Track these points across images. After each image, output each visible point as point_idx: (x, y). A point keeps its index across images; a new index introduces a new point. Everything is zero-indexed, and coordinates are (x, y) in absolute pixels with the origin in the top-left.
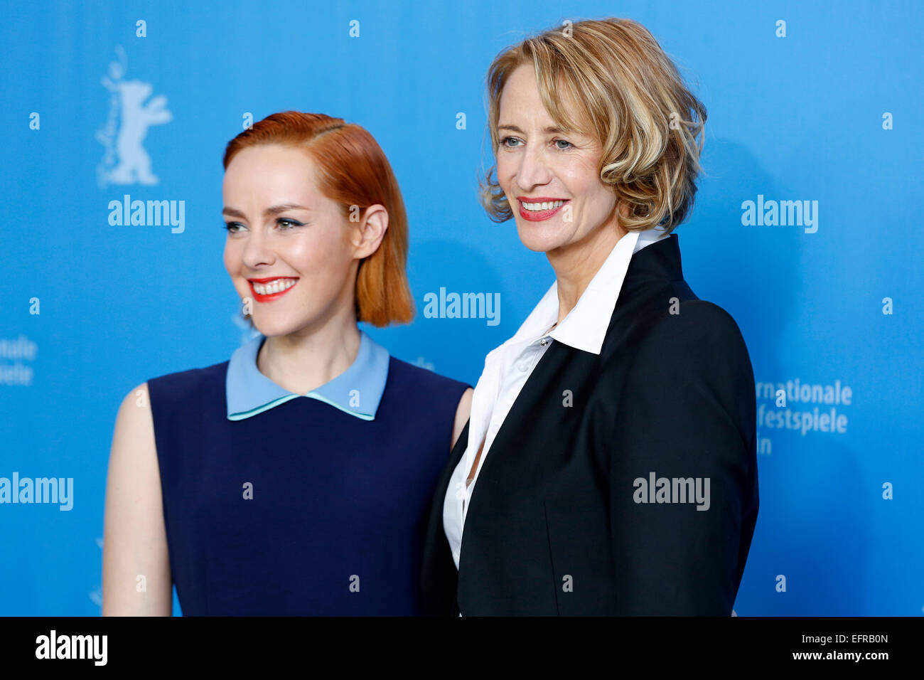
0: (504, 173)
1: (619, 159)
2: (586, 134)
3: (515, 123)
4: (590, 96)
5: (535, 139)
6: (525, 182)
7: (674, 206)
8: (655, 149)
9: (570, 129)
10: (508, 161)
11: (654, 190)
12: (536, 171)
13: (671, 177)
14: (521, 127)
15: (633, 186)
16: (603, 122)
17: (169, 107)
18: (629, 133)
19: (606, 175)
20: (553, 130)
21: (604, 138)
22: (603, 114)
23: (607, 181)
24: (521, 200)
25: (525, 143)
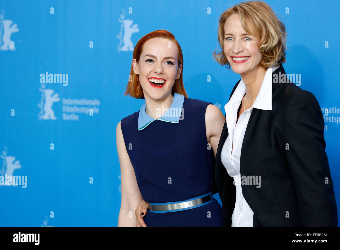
0: (226, 50)
1: (265, 43)
2: (255, 36)
3: (231, 33)
4: (256, 23)
5: (238, 38)
6: (236, 51)
7: (278, 59)
8: (275, 42)
9: (250, 34)
10: (228, 45)
11: (273, 55)
12: (239, 47)
13: (278, 51)
14: (234, 34)
15: (267, 53)
16: (260, 31)
17: (138, 27)
18: (268, 35)
19: (261, 49)
20: (244, 35)
21: (261, 37)
22: (261, 29)
23: (261, 51)
24: (232, 57)
25: (235, 39)
